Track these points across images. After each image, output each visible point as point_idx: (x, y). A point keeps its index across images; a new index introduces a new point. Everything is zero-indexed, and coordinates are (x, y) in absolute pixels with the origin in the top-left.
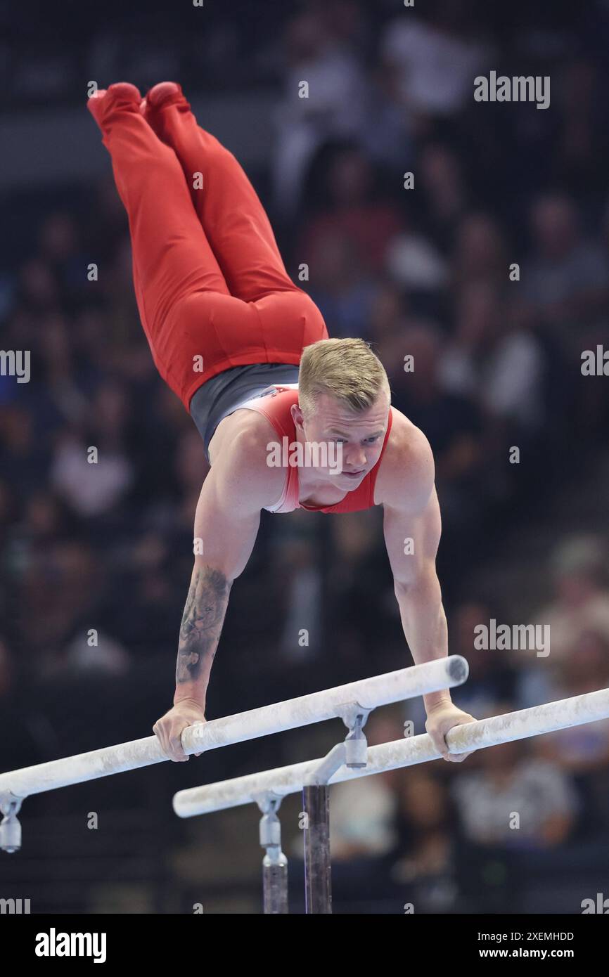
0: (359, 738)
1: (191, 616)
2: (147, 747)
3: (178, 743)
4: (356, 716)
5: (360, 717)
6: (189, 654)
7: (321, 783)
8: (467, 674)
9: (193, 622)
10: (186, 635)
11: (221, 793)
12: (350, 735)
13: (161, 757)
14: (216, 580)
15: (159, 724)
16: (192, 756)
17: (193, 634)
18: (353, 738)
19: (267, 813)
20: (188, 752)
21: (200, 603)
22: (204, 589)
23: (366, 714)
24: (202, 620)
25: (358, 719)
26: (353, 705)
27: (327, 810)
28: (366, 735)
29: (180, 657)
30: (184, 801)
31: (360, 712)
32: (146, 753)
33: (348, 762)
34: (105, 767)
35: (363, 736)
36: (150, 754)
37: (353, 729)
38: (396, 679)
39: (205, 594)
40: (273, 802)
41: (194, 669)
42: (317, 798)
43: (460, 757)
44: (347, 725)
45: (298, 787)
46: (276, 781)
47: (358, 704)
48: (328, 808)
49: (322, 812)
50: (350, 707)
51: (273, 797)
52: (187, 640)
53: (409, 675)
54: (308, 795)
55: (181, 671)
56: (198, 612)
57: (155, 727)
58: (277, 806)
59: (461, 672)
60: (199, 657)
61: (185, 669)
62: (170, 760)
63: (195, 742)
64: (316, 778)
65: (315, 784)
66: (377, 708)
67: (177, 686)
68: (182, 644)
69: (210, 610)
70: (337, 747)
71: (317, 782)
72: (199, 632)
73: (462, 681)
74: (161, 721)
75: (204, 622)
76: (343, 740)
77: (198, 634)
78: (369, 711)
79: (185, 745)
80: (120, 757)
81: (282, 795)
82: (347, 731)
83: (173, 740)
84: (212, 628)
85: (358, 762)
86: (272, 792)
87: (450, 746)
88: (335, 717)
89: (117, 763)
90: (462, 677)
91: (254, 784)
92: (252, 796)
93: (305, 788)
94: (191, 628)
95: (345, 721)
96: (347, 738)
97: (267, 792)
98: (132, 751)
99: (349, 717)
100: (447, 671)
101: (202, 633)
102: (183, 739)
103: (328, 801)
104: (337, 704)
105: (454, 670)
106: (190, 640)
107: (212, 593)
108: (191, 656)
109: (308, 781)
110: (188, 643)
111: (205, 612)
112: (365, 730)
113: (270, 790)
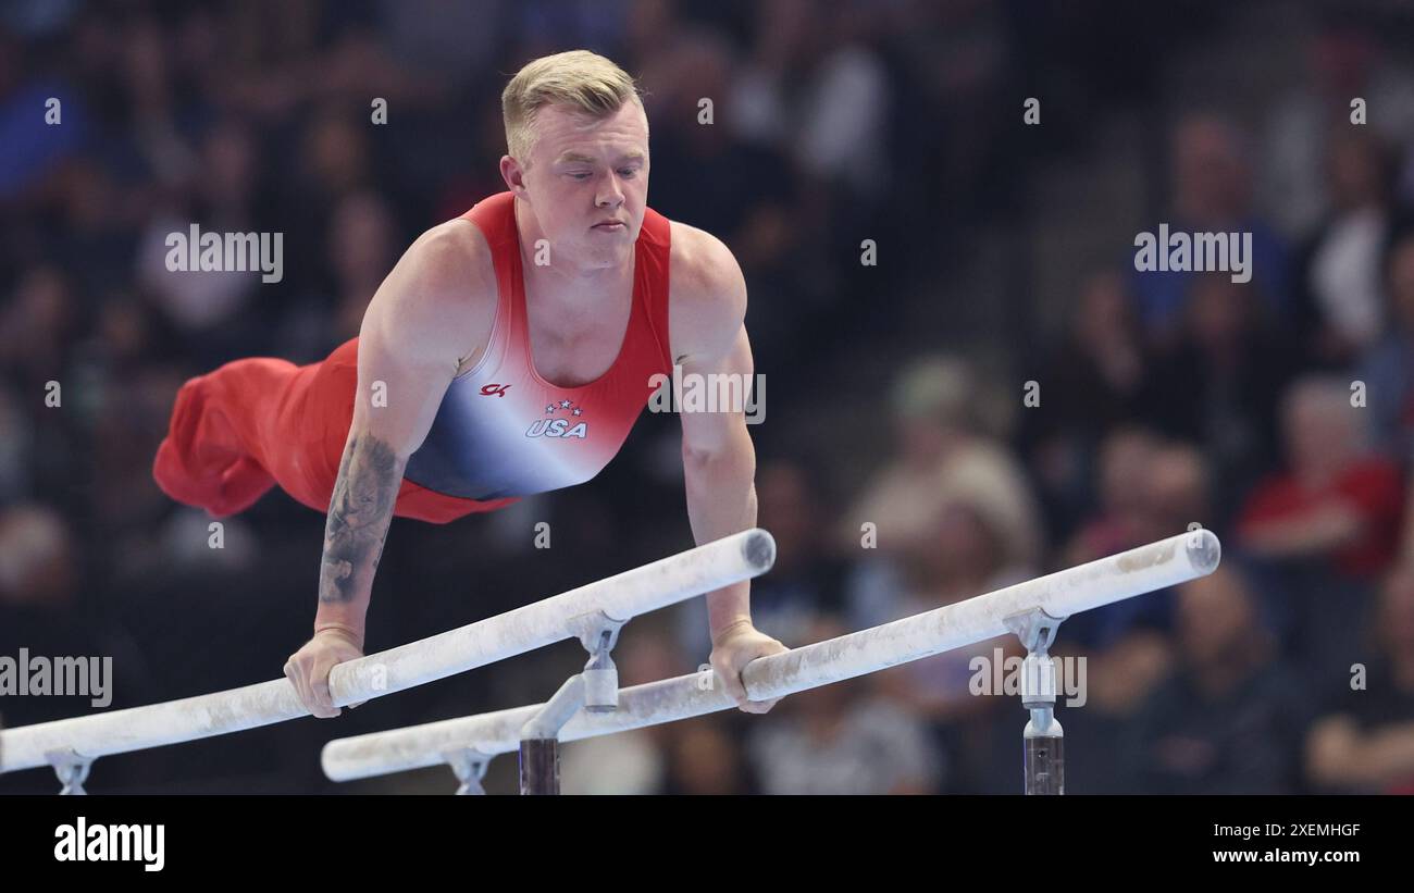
0: (606, 668)
1: (339, 505)
2: (278, 695)
3: (324, 690)
4: (602, 631)
5: (607, 634)
6: (337, 562)
7: (547, 736)
8: (773, 558)
9: (342, 515)
10: (333, 533)
11: (395, 747)
12: (591, 662)
13: (299, 710)
14: (378, 456)
15: (294, 665)
16: (345, 709)
17: (343, 534)
18: (596, 666)
19: (467, 781)
20: (339, 703)
21: (355, 487)
22: (361, 468)
23: (616, 630)
24: (356, 515)
25: (604, 639)
26: (595, 615)
27: (557, 777)
28: (615, 661)
29: (325, 564)
30: (338, 756)
31: (608, 626)
32: (276, 702)
33: (589, 704)
34: (212, 722)
35: (612, 664)
36: (281, 706)
37: (595, 654)
38: (664, 570)
39: (362, 476)
40: (476, 765)
41: (346, 586)
42: (541, 758)
43: (764, 706)
44: (586, 648)
45: (513, 745)
46: (479, 733)
47: (604, 614)
48: (558, 773)
49: (548, 780)
50: (591, 617)
51: (476, 758)
52: (333, 540)
53: (684, 563)
54: (528, 753)
55: (326, 587)
56: (351, 503)
57: (287, 667)
58: (482, 771)
59: (765, 554)
60: (353, 568)
61: (332, 584)
62: (312, 716)
63: (350, 687)
64: (540, 729)
65: (537, 737)
66: (634, 619)
67: (321, 608)
68: (328, 545)
69: (369, 500)
70: (571, 680)
71: (540, 734)
72: (352, 532)
73: (766, 568)
74: (295, 658)
75: (358, 518)
76: (581, 671)
77: (349, 533)
78: (620, 625)
79: (333, 693)
80: (236, 708)
81: (487, 755)
82: (587, 656)
83: (316, 685)
84: (371, 526)
85: (604, 703)
86: (475, 750)
87: (748, 689)
88: (570, 636)
89: (231, 717)
90: (766, 562)
91: (448, 736)
92: (443, 754)
93: (523, 743)
94: (338, 525)
95: (584, 642)
96: (586, 667)
97: (466, 750)
98: (254, 698)
99: (590, 636)
100: (743, 552)
101: (356, 534)
102: (332, 683)
103: (558, 764)
104: (571, 616)
105: (753, 551)
106: (338, 541)
107: (372, 475)
108: (339, 566)
109: (528, 732)
110: (334, 545)
111: (361, 504)
112: (613, 654)
113: (471, 747)
